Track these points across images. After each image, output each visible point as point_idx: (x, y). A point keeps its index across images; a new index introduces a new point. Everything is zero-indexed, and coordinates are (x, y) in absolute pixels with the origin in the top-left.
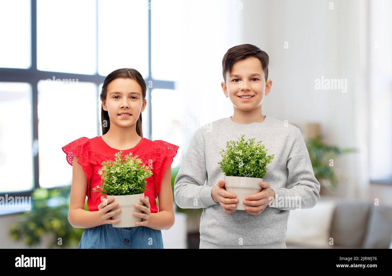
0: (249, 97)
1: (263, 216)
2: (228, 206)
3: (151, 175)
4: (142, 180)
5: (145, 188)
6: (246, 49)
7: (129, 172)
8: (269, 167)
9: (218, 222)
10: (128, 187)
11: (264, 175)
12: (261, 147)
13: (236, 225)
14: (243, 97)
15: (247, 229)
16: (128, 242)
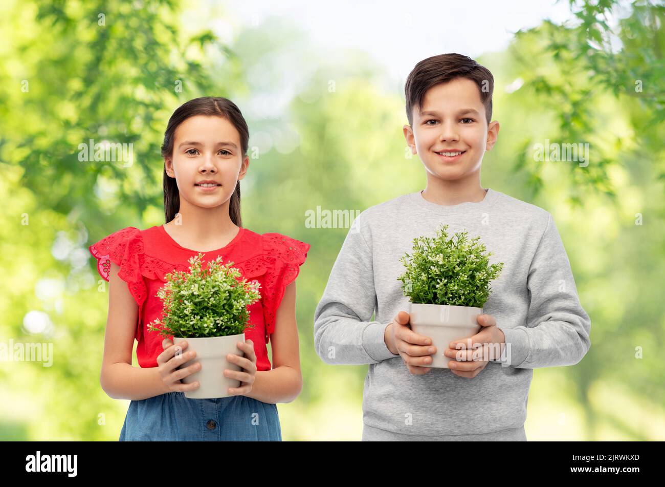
0: (457, 154)
1: (483, 379)
2: (415, 361)
3: (258, 299)
4: (240, 308)
5: (247, 323)
6: (451, 63)
7: (215, 293)
8: (494, 285)
9: (397, 390)
10: (214, 322)
11: (485, 301)
12: (478, 249)
13: (431, 397)
14: (444, 154)
15: (452, 404)
16: (215, 425)
